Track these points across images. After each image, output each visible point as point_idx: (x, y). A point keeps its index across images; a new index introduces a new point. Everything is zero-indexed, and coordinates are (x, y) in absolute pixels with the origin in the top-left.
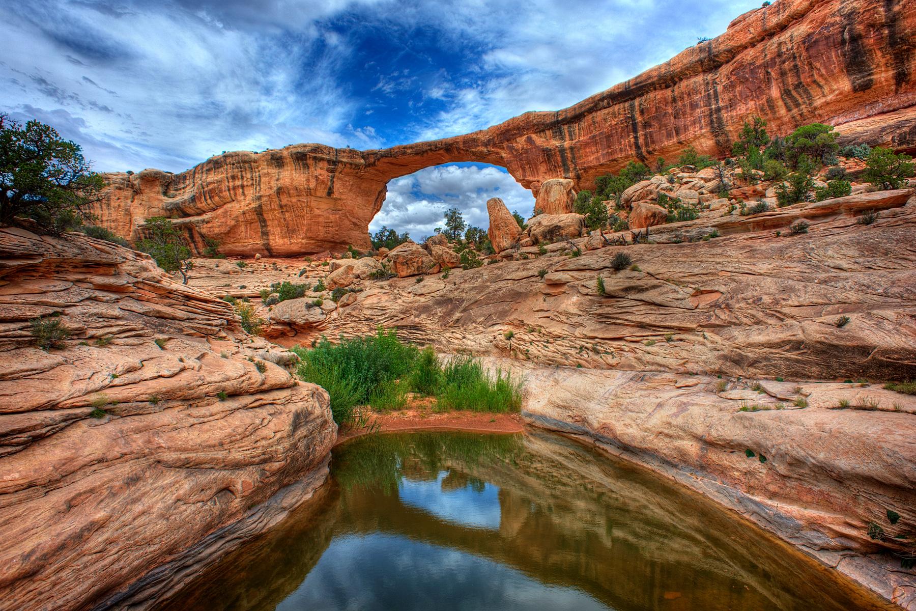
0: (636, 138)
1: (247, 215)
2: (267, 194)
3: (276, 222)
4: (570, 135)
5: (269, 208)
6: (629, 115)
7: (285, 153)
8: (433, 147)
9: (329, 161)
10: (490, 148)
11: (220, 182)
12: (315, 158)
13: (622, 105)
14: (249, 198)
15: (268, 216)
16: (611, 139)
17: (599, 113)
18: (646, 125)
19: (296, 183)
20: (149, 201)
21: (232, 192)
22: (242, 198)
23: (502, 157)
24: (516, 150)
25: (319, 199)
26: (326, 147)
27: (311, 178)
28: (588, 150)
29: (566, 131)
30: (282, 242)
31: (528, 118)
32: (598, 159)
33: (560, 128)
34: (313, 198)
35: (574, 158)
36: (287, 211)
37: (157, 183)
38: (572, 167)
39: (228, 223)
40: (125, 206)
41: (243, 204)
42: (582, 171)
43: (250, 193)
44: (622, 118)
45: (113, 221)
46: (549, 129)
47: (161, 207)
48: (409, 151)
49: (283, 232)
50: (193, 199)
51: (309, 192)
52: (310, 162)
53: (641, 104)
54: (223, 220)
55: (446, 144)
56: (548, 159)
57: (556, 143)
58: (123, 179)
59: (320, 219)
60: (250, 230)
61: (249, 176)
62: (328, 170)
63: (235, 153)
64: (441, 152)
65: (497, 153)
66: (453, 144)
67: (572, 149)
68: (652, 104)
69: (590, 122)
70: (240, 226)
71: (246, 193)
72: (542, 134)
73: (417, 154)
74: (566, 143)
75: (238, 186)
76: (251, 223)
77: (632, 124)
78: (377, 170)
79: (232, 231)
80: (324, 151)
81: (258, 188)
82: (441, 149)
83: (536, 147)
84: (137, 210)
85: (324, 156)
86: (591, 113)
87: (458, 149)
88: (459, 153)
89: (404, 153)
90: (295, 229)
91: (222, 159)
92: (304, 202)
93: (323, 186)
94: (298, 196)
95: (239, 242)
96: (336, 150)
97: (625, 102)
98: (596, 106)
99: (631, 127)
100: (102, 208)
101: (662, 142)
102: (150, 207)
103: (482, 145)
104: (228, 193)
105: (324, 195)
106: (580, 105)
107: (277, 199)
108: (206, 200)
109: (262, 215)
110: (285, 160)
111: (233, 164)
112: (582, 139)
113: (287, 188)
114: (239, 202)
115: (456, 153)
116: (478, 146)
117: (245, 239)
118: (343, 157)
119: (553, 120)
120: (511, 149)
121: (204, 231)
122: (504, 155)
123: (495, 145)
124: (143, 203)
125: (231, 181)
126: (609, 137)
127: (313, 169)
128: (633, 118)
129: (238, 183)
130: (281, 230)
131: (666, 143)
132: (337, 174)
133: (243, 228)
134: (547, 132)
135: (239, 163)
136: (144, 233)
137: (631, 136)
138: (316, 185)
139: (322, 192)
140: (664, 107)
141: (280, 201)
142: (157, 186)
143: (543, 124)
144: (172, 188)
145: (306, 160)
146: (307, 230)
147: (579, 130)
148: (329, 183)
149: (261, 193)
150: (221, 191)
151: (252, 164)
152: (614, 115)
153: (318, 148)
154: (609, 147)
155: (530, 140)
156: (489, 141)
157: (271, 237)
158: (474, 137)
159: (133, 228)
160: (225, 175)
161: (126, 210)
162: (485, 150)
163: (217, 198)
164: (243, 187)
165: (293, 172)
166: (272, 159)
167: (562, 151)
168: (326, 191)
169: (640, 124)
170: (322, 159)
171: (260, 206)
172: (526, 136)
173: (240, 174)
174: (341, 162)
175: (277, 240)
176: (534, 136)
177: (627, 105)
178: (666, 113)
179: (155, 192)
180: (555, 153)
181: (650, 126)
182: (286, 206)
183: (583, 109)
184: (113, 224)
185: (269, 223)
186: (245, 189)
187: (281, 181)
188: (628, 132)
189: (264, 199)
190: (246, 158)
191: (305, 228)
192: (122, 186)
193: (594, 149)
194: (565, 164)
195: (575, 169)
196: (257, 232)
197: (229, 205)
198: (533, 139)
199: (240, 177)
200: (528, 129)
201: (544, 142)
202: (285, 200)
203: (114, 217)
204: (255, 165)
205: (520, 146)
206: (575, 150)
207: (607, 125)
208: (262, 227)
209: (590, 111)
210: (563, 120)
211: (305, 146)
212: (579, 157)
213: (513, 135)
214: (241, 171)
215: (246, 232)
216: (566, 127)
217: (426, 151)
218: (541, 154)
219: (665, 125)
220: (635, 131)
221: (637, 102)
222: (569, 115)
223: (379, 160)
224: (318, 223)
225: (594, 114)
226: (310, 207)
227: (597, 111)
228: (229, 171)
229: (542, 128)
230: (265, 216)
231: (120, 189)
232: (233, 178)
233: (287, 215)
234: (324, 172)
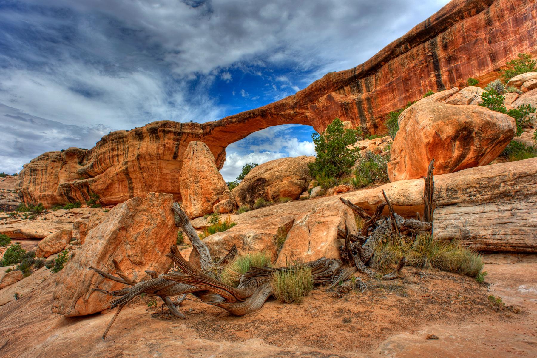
0: (438, 76)
1: (119, 175)
2: (131, 160)
3: (138, 180)
4: (367, 87)
5: (132, 170)
6: (431, 54)
7: (145, 130)
8: (252, 115)
9: (175, 133)
10: (297, 110)
11: (105, 153)
12: (164, 131)
13: (421, 46)
14: (121, 163)
15: (132, 176)
16: (409, 82)
17: (395, 60)
18: (450, 60)
19: (150, 151)
20: (70, 169)
21: (111, 160)
22: (117, 163)
23: (306, 117)
24: (318, 109)
25: (167, 162)
26: (173, 123)
27: (160, 146)
28: (384, 98)
29: (363, 84)
30: (142, 194)
31: (329, 78)
32: (395, 105)
33: (357, 82)
34: (162, 161)
35: (370, 108)
36: (145, 172)
37: (76, 156)
38: (368, 116)
39: (107, 182)
40: (56, 172)
41: (117, 168)
42: (379, 120)
43: (122, 159)
44: (421, 58)
45: (47, 183)
46: (347, 85)
47: (76, 172)
48: (234, 120)
49: (143, 187)
50: (92, 166)
51: (159, 157)
52: (160, 134)
53: (444, 39)
54: (104, 180)
55: (261, 111)
56: (346, 113)
57: (354, 97)
58: (57, 155)
59: (169, 177)
60: (122, 186)
61: (122, 148)
62: (174, 140)
63: (115, 132)
64: (258, 118)
65: (303, 114)
66: (267, 110)
67: (368, 99)
68: (458, 34)
69: (387, 70)
70: (115, 183)
71: (120, 160)
72: (341, 91)
73: (240, 122)
74: (362, 95)
75: (115, 155)
76: (122, 181)
77: (434, 62)
78: (213, 137)
79: (109, 187)
80: (172, 125)
81: (126, 156)
82: (258, 115)
83: (336, 103)
84: (62, 175)
85: (171, 129)
86: (388, 61)
87: (271, 114)
88: (272, 117)
89: (231, 122)
90: (151, 185)
91: (107, 137)
92: (155, 164)
93: (170, 152)
94: (151, 160)
95: (114, 195)
96: (182, 124)
97: (424, 42)
98: (392, 53)
99: (432, 66)
100: (42, 174)
101: (471, 74)
102: (70, 173)
103: (290, 108)
104: (109, 160)
105: (171, 158)
106: (377, 56)
107: (137, 163)
108: (98, 166)
109: (128, 175)
110: (144, 135)
111: (113, 140)
112: (378, 88)
113: (144, 155)
114: (115, 166)
115: (270, 117)
116: (286, 109)
117: (118, 192)
118: (186, 129)
119: (351, 75)
120: (314, 108)
121: (93, 188)
122: (308, 114)
123: (300, 107)
124: (67, 170)
125: (111, 152)
126: (406, 81)
127: (162, 139)
128: (434, 56)
129: (115, 153)
130: (142, 186)
131: (477, 74)
132: (181, 142)
133: (116, 185)
134: (346, 88)
135: (116, 139)
136: (63, 189)
137: (432, 76)
138: (164, 152)
139: (169, 156)
140: (474, 34)
141: (140, 164)
142: (75, 158)
143: (342, 81)
144: (85, 159)
145: (157, 133)
146: (159, 185)
147: (376, 80)
148: (175, 149)
149: (128, 159)
150: (105, 160)
151: (124, 139)
152: (412, 58)
153: (167, 123)
154: (407, 91)
155: (330, 98)
156: (295, 104)
157: (135, 191)
158: (284, 102)
159: (59, 186)
160: (107, 148)
161: (56, 175)
162: (292, 112)
163: (103, 164)
164: (118, 155)
165: (149, 143)
166: (136, 134)
167: (359, 103)
168: (172, 155)
169: (443, 60)
170: (169, 132)
171: (127, 169)
172: (326, 95)
173: (116, 146)
174: (185, 133)
175: (139, 193)
176: (333, 94)
177: (427, 44)
178: (477, 41)
179: (73, 163)
180: (352, 106)
181: (456, 59)
182: (143, 168)
183: (379, 59)
184: (47, 184)
185: (134, 181)
186: (120, 157)
187: (140, 150)
188: (428, 72)
189: (130, 163)
190: (121, 135)
191: (157, 184)
192: (55, 160)
193: (390, 96)
194: (361, 115)
195: (371, 118)
196: (125, 188)
197: (109, 169)
198: (333, 96)
199: (116, 148)
200: (328, 89)
201: (342, 98)
202: (143, 163)
203: (48, 180)
204: (126, 139)
205: (321, 104)
206: (371, 100)
207: (404, 70)
208: (129, 183)
209: (387, 59)
210: (360, 74)
211: (157, 123)
212: (376, 107)
213: (315, 96)
214: (118, 145)
215: (119, 188)
216: (363, 80)
217: (247, 119)
218: (340, 109)
219: (476, 54)
220: (437, 68)
221: (439, 39)
222: (365, 68)
223: (213, 129)
224: (167, 179)
225: (391, 62)
226: (160, 168)
227: (394, 58)
228: (110, 145)
229: (340, 85)
230: (131, 175)
231: (54, 161)
232: (113, 150)
233: (145, 174)
234: (171, 142)
